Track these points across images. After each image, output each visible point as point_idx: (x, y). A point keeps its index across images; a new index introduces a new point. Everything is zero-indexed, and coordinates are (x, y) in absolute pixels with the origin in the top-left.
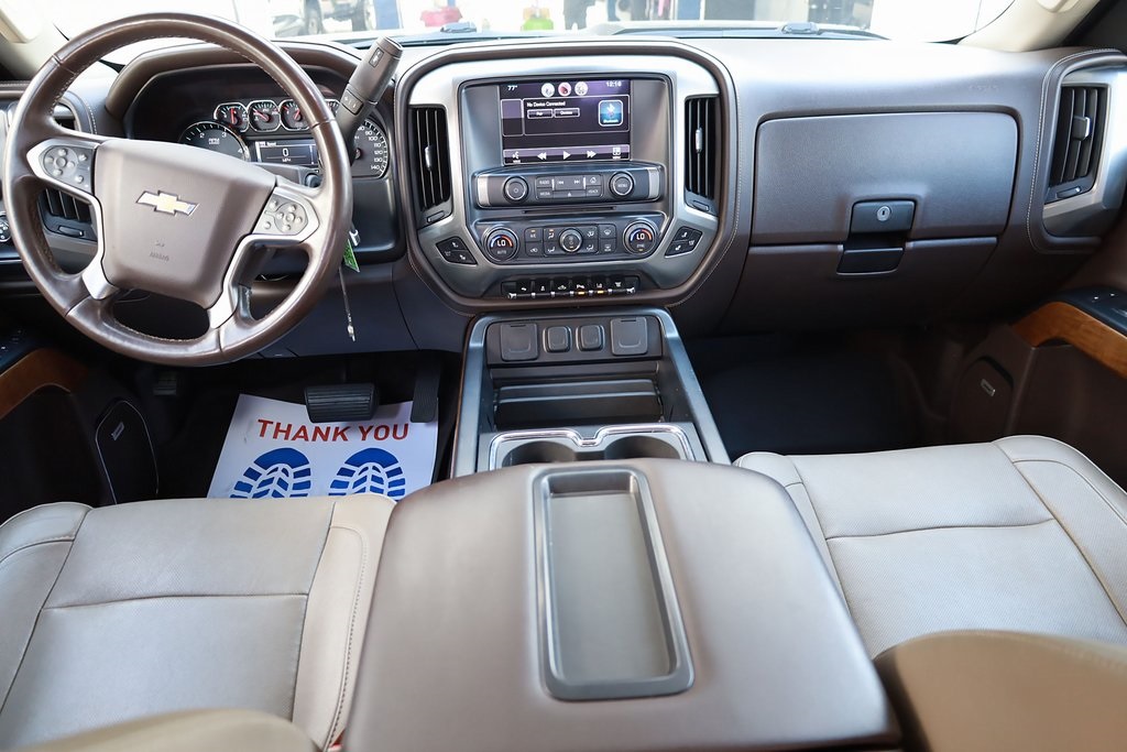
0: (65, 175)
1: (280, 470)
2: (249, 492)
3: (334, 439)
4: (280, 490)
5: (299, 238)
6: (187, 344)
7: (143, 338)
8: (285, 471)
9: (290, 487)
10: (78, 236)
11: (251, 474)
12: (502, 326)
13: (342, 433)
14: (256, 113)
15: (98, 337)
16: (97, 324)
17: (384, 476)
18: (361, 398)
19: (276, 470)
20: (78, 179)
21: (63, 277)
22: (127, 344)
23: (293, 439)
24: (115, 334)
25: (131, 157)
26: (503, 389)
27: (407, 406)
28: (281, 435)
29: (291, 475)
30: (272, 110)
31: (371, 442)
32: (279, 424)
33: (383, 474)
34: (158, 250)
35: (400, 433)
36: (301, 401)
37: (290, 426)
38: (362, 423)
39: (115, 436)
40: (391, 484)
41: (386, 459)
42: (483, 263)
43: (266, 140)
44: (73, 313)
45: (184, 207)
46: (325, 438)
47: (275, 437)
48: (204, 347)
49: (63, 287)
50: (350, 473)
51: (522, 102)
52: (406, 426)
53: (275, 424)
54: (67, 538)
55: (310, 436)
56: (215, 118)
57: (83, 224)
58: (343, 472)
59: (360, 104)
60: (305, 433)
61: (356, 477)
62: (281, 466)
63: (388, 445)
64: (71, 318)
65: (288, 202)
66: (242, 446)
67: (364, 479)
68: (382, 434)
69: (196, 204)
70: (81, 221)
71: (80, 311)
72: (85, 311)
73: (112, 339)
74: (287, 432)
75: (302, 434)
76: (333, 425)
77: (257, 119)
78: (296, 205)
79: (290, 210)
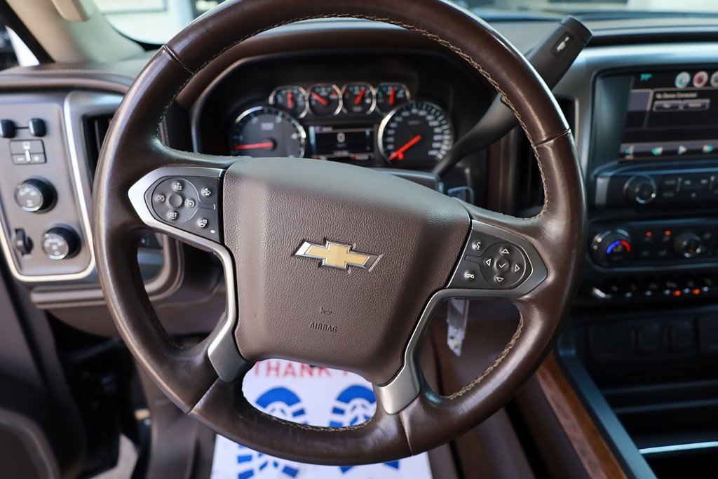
0: (182, 218)
5: (518, 292)
14: (314, 97)
20: (200, 223)
23: (284, 375)
45: (360, 260)
51: (651, 93)
56: (271, 102)
60: (293, 370)
69: (377, 255)
74: (278, 370)
78: (510, 247)
79: (503, 252)
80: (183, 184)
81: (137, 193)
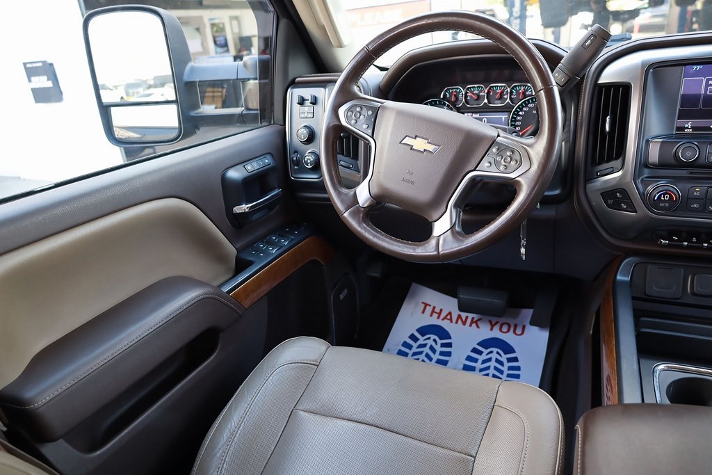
0: (358, 123)
1: (432, 339)
2: (410, 350)
3: (471, 325)
4: (431, 353)
5: (512, 176)
6: (415, 245)
7: (386, 237)
8: (435, 340)
9: (438, 353)
10: (349, 168)
11: (413, 337)
12: (649, 267)
13: (476, 322)
14: (469, 94)
15: (359, 232)
16: (359, 224)
17: (505, 361)
18: (497, 301)
19: (429, 338)
20: (365, 126)
21: (345, 191)
22: (375, 240)
23: (443, 319)
24: (369, 232)
25: (400, 113)
26: (643, 319)
27: (528, 313)
28: (435, 315)
29: (439, 345)
30: (481, 91)
31: (496, 333)
32: (434, 308)
33: (504, 358)
34: (408, 177)
35: (519, 331)
36: (454, 295)
37: (441, 310)
38: (491, 318)
39: (342, 297)
40: (510, 368)
41: (508, 349)
42: (642, 211)
43: (473, 113)
44: (346, 215)
45: (431, 148)
46: (464, 323)
47: (431, 315)
48: (425, 250)
49: (344, 197)
50: (480, 353)
51: (704, 80)
52: (524, 327)
53: (432, 307)
54: (315, 363)
55: (454, 320)
56: (442, 97)
57: (353, 160)
58: (474, 350)
59: (568, 78)
60: (451, 317)
61: (484, 357)
62: (433, 337)
63: (509, 338)
64: (344, 217)
65: (507, 148)
66: (409, 319)
67: (490, 360)
68: (505, 328)
69: (440, 146)
70: (353, 159)
71: (350, 214)
72: (354, 214)
73: (367, 235)
74: (439, 314)
75: (449, 317)
76: (471, 316)
77: (469, 98)
78: (513, 152)
79: (508, 153)
80: (361, 108)
81: (342, 111)
